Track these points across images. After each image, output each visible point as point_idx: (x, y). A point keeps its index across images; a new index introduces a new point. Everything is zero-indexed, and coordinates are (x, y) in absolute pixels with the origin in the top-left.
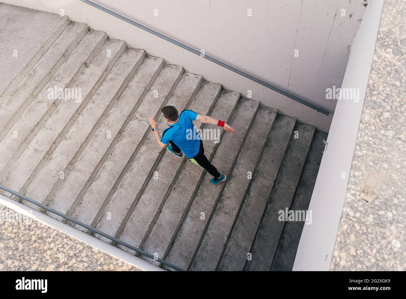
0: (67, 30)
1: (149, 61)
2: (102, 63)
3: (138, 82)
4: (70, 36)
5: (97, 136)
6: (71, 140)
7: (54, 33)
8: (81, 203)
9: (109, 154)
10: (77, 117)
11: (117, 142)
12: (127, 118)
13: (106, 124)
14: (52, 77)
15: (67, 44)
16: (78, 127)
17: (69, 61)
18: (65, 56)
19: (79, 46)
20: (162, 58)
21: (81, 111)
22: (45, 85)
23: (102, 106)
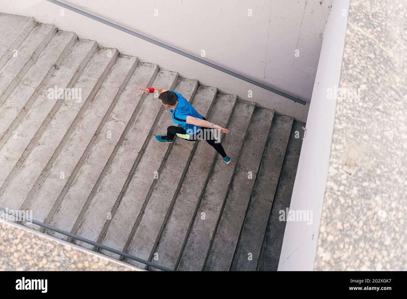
0: (33, 32)
1: (122, 60)
2: (73, 64)
3: (112, 82)
4: (37, 39)
5: (72, 139)
6: (45, 145)
7: (20, 36)
8: (59, 210)
9: (86, 157)
10: (50, 121)
11: (94, 144)
12: (103, 120)
13: (81, 127)
14: (20, 81)
15: (34, 47)
16: (51, 132)
17: (37, 64)
18: (33, 59)
19: (48, 48)
20: (136, 57)
21: (54, 115)
22: (14, 90)
23: (75, 108)
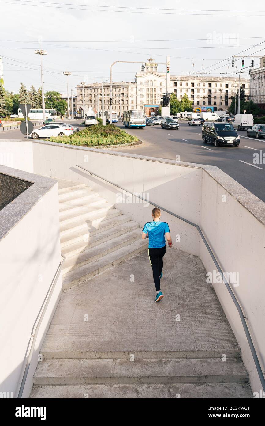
4: (224, 369)
7: (214, 352)
14: (171, 384)
15: (212, 372)
18: (200, 379)
22: (158, 384)
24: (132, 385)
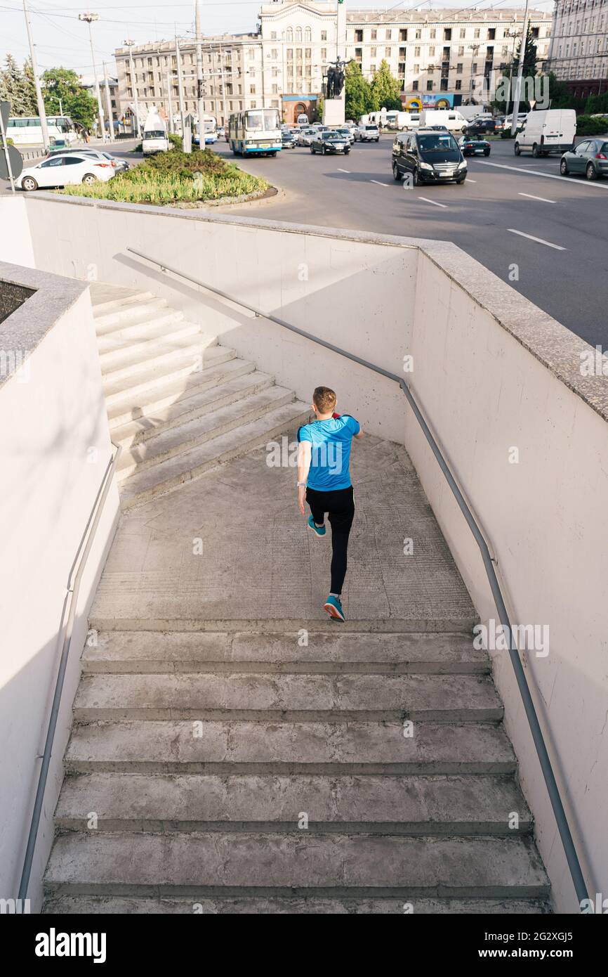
0: (453, 636)
1: (519, 852)
2: (432, 747)
3: (445, 857)
4: (441, 650)
5: (262, 841)
6: (228, 793)
7: (426, 622)
8: (99, 901)
9: (234, 896)
10: (283, 774)
11: (272, 898)
12: (337, 888)
13: (300, 845)
14: (339, 674)
15: (420, 656)
16: (261, 789)
17: (391, 681)
18: (395, 668)
19: (437, 679)
20: (549, 881)
21: (300, 773)
22: (315, 674)
23: (334, 808)
24: (265, 676)
